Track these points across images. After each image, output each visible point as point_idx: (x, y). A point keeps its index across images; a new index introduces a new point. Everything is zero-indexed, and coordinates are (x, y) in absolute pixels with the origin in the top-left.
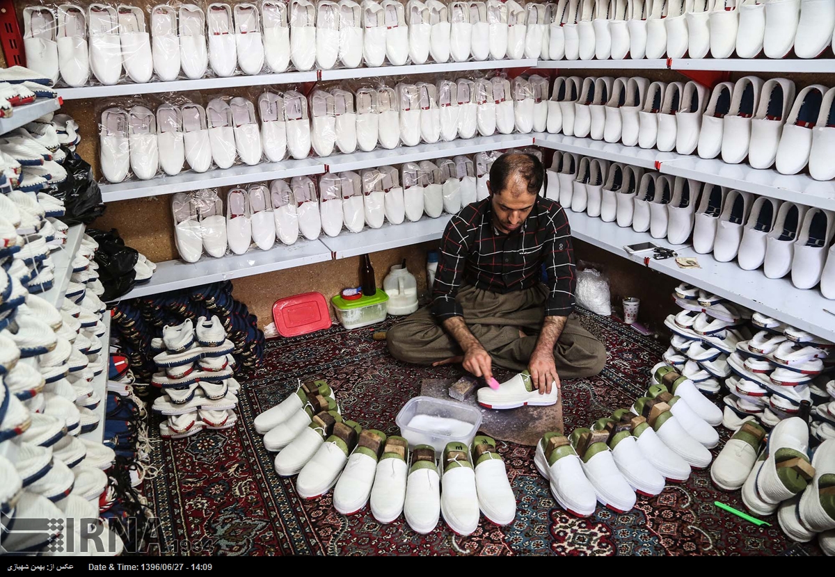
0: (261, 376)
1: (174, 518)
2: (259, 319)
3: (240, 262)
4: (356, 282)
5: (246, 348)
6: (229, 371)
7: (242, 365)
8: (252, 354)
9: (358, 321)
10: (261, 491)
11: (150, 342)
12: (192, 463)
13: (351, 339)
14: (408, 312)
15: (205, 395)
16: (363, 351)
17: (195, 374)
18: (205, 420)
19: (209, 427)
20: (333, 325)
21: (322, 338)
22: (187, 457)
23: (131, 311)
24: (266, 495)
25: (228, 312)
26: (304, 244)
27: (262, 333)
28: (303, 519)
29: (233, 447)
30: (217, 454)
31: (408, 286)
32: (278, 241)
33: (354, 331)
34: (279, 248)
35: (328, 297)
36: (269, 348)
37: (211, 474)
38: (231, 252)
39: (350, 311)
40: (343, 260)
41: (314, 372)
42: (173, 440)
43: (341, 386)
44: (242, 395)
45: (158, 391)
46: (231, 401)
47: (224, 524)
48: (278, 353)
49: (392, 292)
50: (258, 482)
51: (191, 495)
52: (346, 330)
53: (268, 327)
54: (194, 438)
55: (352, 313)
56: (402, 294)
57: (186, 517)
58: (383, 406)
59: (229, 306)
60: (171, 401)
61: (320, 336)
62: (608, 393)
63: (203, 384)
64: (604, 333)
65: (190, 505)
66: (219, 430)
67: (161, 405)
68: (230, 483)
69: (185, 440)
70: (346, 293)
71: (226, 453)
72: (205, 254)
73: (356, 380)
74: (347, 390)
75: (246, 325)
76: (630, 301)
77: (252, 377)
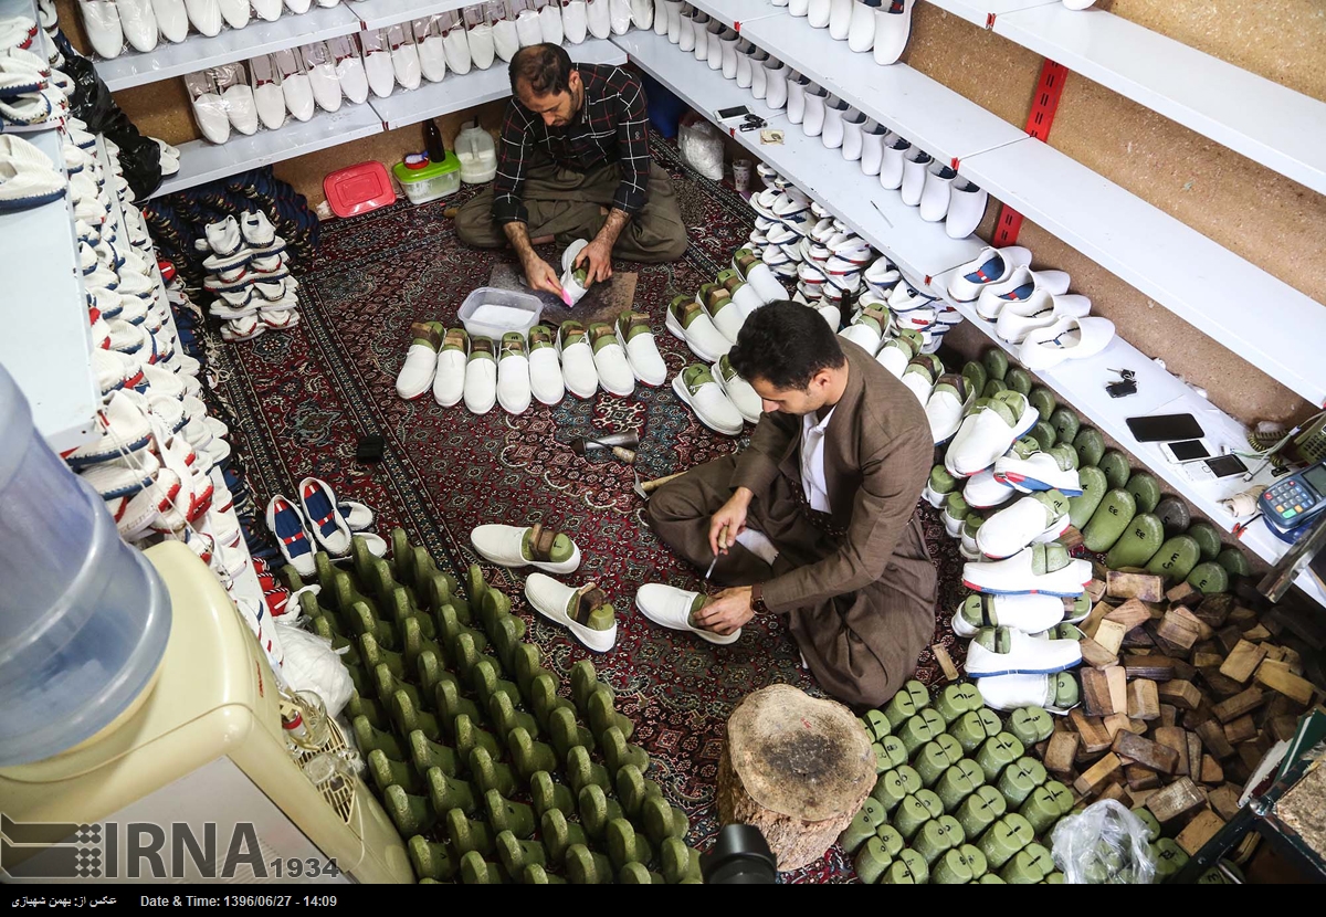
0: (319, 268)
1: (254, 415)
2: (309, 198)
3: (278, 138)
4: (421, 146)
5: (299, 238)
6: (284, 269)
7: (297, 257)
8: (306, 244)
9: (426, 195)
10: (332, 386)
11: (193, 244)
12: (262, 365)
13: (419, 217)
14: (486, 180)
15: (262, 296)
16: (433, 232)
17: (249, 276)
18: (266, 322)
19: (271, 328)
20: (398, 200)
21: (386, 217)
22: (255, 359)
23: (162, 208)
24: (337, 389)
25: (272, 201)
26: (349, 109)
27: (314, 215)
28: (373, 409)
29: (300, 347)
30: (285, 354)
31: (482, 149)
32: (318, 108)
33: (423, 206)
34: (321, 116)
35: (388, 167)
36: (326, 232)
37: (282, 374)
38: (264, 127)
39: (415, 184)
40: (398, 130)
41: (378, 260)
42: (237, 344)
43: (408, 276)
44: (302, 290)
45: (214, 295)
46: (292, 300)
47: (302, 417)
48: (337, 239)
49: (464, 157)
50: (329, 378)
51: (266, 394)
52: (413, 205)
53: (320, 206)
54: (258, 340)
55: (418, 186)
56: (477, 159)
57: (266, 413)
58: (451, 297)
59: (273, 192)
60: (228, 304)
61: (382, 215)
62: (687, 276)
63: (260, 286)
64: (706, 204)
65: (267, 403)
66: (283, 330)
67: (217, 309)
68: (302, 381)
69: (249, 343)
70: (410, 160)
71: (294, 352)
72: (234, 131)
73: (424, 268)
74: (414, 279)
75: (295, 212)
76: (739, 164)
77: (310, 270)
